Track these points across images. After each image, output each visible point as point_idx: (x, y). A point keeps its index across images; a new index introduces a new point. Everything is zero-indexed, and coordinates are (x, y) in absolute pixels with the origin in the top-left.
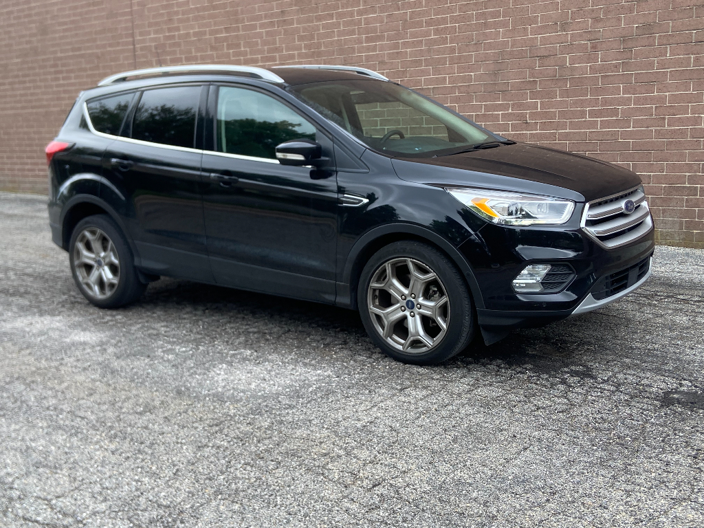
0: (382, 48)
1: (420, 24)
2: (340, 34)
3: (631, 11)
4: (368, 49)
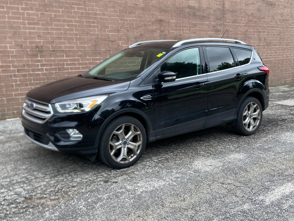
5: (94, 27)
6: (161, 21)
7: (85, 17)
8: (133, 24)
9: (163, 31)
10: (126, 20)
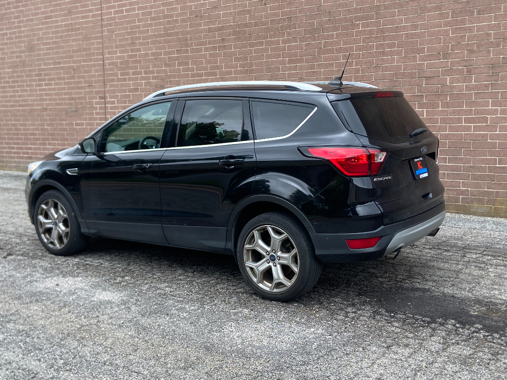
0: (301, 68)
1: (331, 51)
2: (268, 57)
3: (498, 46)
4: (290, 69)
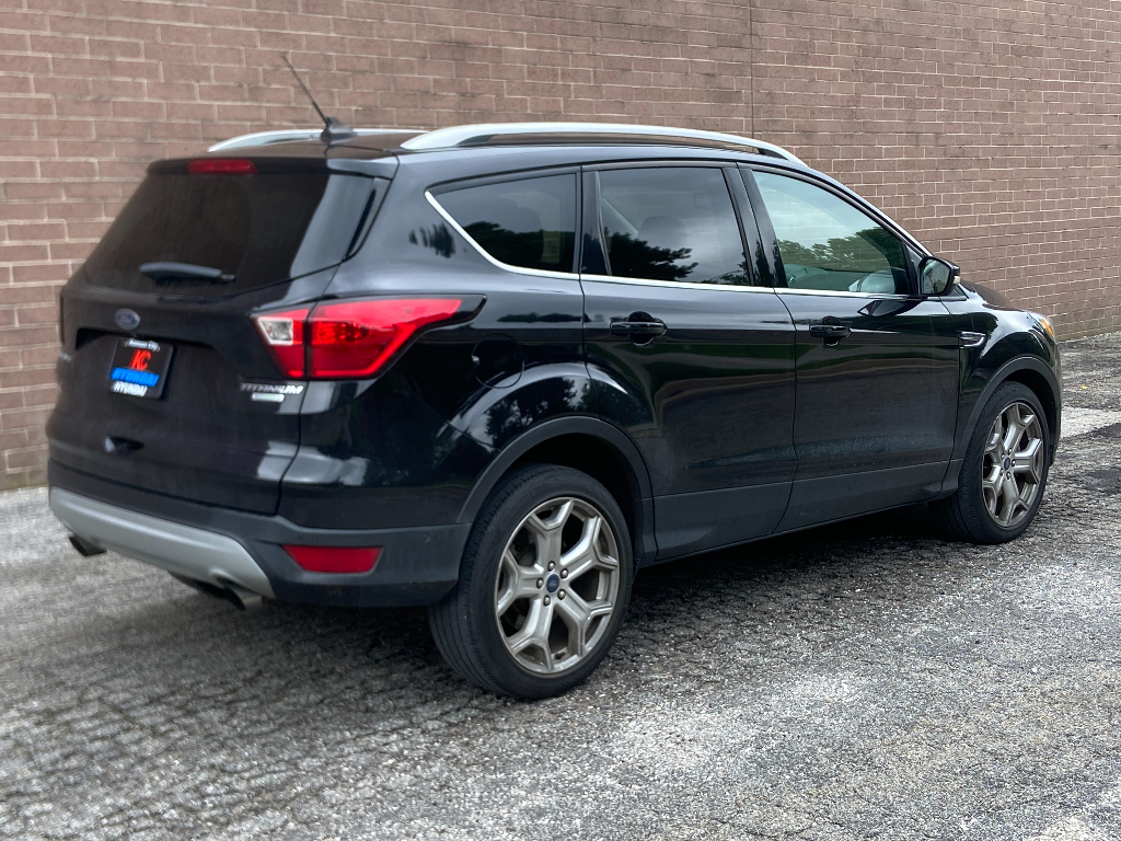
5: (133, 70)
6: (461, 47)
7: (88, 21)
8: (328, 59)
9: (473, 96)
10: (295, 41)
